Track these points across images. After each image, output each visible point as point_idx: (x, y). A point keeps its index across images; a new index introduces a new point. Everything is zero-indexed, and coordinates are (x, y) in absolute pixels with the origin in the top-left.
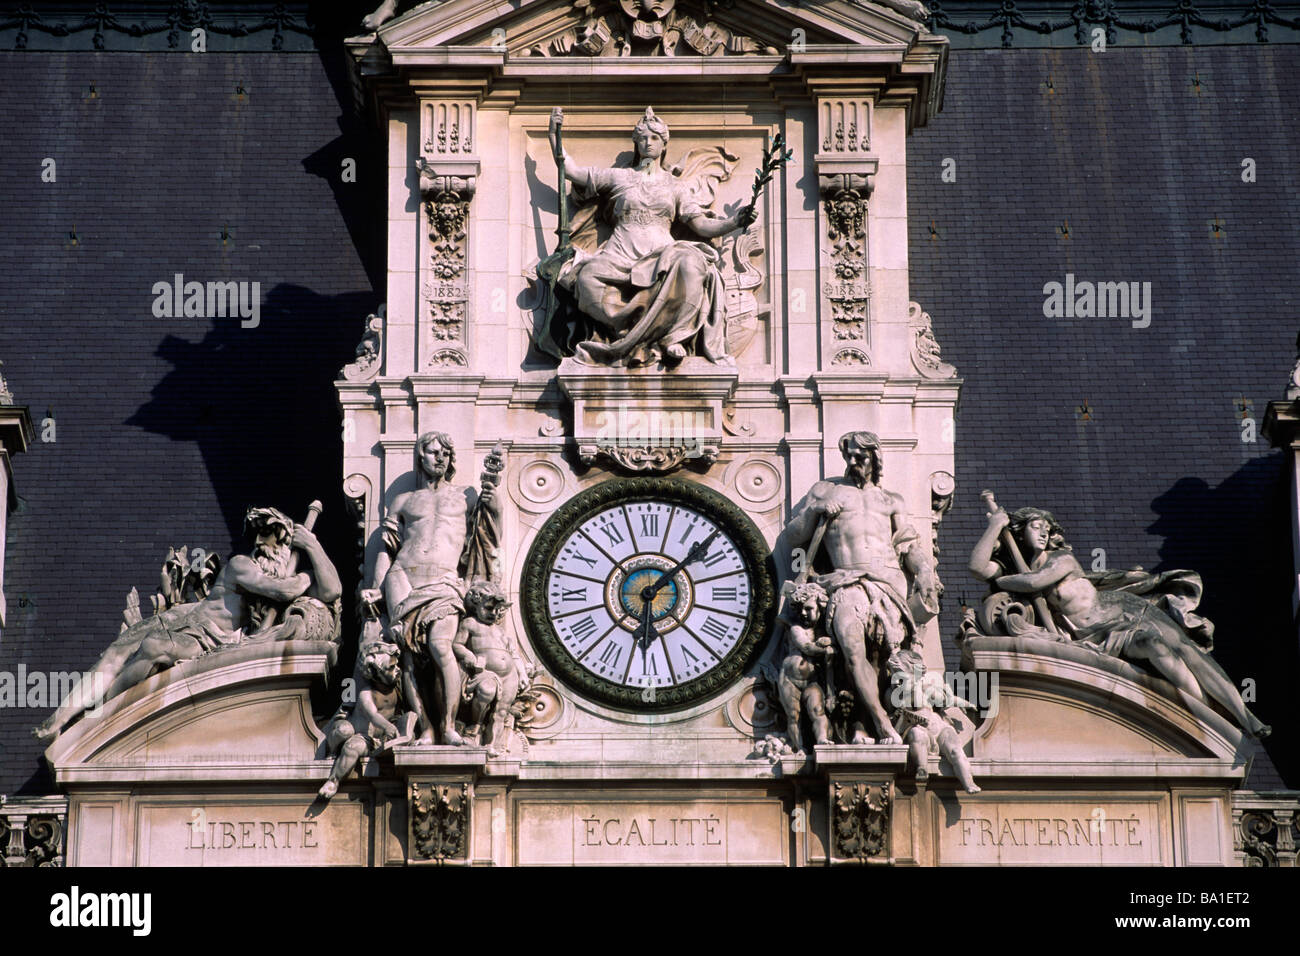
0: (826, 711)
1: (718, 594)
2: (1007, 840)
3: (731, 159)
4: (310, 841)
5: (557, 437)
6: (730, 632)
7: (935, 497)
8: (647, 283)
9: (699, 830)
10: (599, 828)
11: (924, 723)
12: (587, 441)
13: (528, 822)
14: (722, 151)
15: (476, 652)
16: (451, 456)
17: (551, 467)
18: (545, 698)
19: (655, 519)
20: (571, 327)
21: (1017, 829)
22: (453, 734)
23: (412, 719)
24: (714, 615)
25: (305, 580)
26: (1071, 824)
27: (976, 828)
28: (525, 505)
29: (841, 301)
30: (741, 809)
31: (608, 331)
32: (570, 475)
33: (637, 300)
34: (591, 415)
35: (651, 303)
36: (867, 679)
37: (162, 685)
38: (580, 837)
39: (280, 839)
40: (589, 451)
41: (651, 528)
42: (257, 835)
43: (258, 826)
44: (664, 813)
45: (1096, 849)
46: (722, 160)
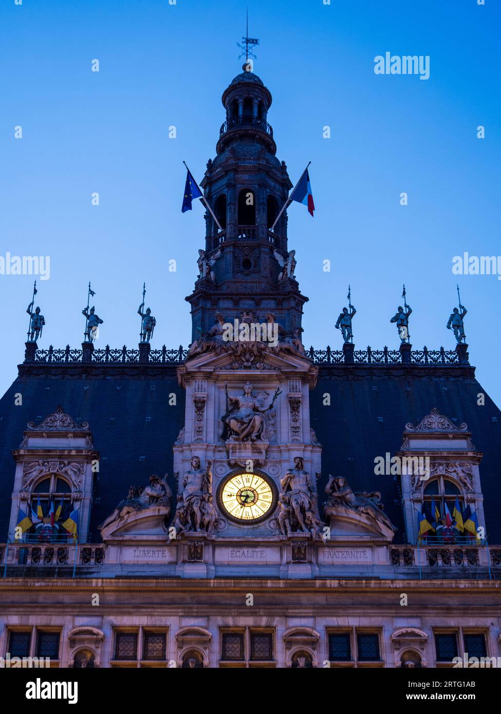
0: (290, 525)
1: (264, 497)
2: (334, 556)
3: (268, 394)
4: (164, 555)
5: (225, 459)
6: (267, 506)
7: (317, 474)
8: (247, 422)
9: (259, 554)
10: (234, 553)
11: (314, 528)
12: (232, 460)
13: (218, 551)
14: (265, 392)
15: (205, 510)
16: (199, 462)
17: (224, 466)
18: (222, 522)
19: (249, 479)
20: (229, 432)
21: (337, 554)
22: (199, 530)
23: (188, 526)
24: (263, 502)
25: (163, 493)
26: (350, 553)
27: (327, 554)
28: (217, 474)
29: (293, 427)
30: (270, 549)
31: (237, 434)
32: (228, 468)
33: (245, 426)
34: (233, 454)
35: (248, 426)
36: (300, 517)
37: (128, 517)
38: (230, 555)
39: (156, 555)
40: (233, 462)
41: (248, 481)
42: (151, 554)
43: (151, 552)
44: (250, 550)
45: (356, 559)
46: (265, 394)
